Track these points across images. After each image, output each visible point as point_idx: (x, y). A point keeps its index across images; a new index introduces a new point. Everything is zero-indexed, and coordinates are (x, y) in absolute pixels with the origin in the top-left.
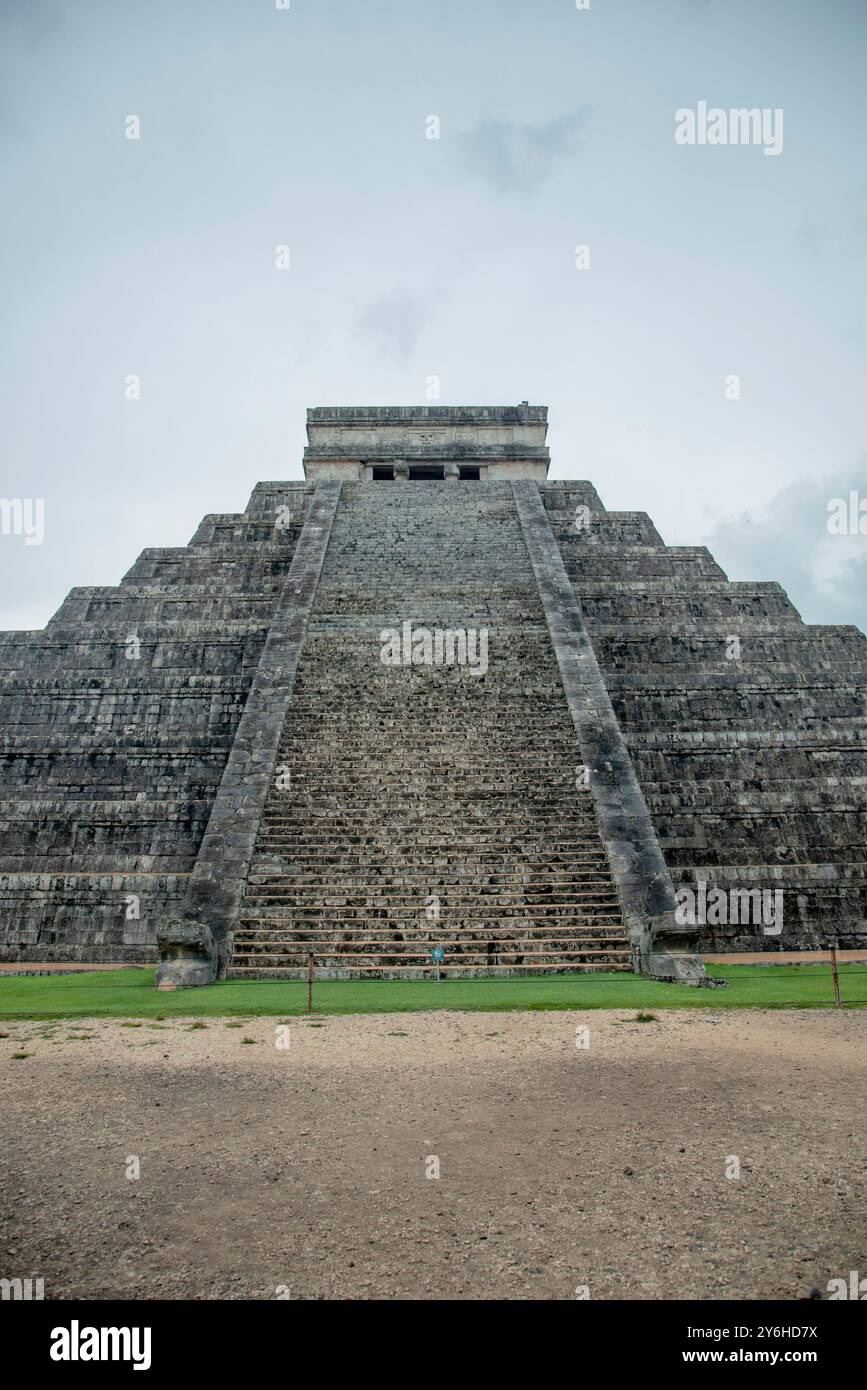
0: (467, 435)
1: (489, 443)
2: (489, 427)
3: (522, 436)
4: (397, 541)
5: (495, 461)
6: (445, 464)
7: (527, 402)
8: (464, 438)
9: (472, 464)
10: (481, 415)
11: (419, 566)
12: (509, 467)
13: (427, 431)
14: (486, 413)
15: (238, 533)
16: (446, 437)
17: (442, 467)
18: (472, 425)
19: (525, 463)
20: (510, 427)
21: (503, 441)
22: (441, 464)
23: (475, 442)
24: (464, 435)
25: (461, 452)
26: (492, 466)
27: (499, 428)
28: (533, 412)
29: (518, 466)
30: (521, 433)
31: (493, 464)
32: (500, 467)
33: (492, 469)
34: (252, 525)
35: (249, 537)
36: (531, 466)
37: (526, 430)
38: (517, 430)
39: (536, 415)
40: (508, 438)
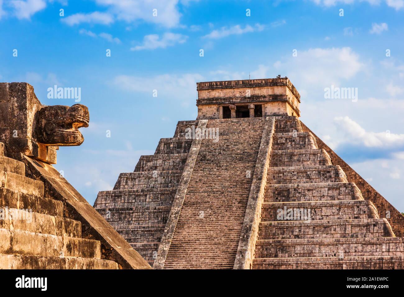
0: (258, 92)
1: (265, 94)
2: (265, 88)
4: (219, 154)
5: (267, 102)
6: (249, 104)
7: (280, 75)
8: (256, 93)
9: (259, 104)
10: (262, 82)
12: (272, 104)
13: (242, 90)
14: (264, 82)
15: (172, 146)
16: (249, 92)
17: (247, 106)
18: (259, 87)
19: (279, 102)
20: (273, 87)
21: (270, 93)
22: (247, 104)
23: (260, 94)
24: (256, 91)
25: (255, 99)
26: (266, 104)
27: (269, 87)
28: (282, 80)
29: (276, 104)
30: (277, 89)
31: (267, 103)
32: (269, 104)
33: (266, 105)
34: (176, 142)
35: (175, 147)
36: (280, 103)
37: (279, 88)
38: (276, 88)
39: (283, 82)
40: (272, 92)
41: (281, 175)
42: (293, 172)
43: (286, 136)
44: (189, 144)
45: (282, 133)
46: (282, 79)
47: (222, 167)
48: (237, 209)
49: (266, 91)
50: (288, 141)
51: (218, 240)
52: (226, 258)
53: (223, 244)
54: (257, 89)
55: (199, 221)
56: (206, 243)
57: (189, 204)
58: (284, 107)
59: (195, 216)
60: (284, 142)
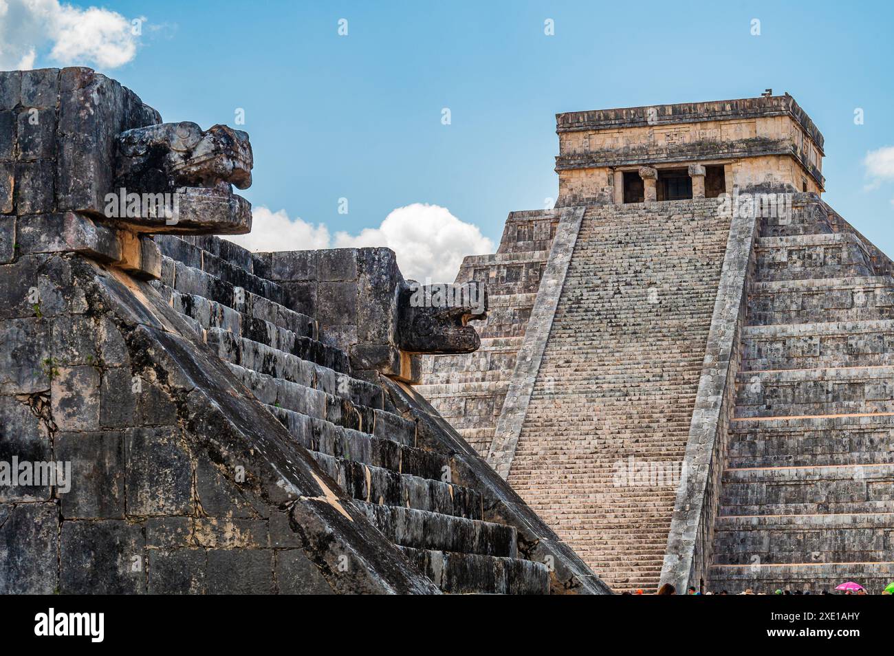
0: (711, 132)
1: (733, 138)
2: (732, 122)
3: (764, 130)
4: (615, 294)
5: (738, 159)
6: (690, 165)
7: (770, 90)
8: (708, 136)
9: (716, 163)
10: (723, 109)
11: (625, 325)
12: (751, 163)
13: (672, 130)
14: (728, 107)
15: (493, 274)
16: (690, 134)
17: (686, 169)
18: (716, 121)
19: (768, 158)
20: (753, 120)
21: (746, 136)
22: (686, 165)
23: (718, 139)
24: (708, 132)
26: (736, 164)
27: (742, 121)
28: (775, 103)
29: (761, 162)
30: (764, 125)
31: (737, 162)
32: (743, 164)
33: (735, 167)
34: (505, 265)
35: (502, 278)
36: (773, 161)
37: (768, 122)
38: (760, 123)
39: (778, 106)
40: (751, 132)
41: (779, 345)
42: (811, 338)
43: (789, 244)
44: (537, 270)
45: (778, 238)
46: (776, 98)
47: (624, 328)
48: (664, 436)
50: (795, 257)
51: (616, 517)
52: (637, 565)
53: (628, 527)
54: (710, 125)
55: (566, 468)
56: (586, 526)
57: (539, 424)
58: (781, 171)
59: (556, 453)
60: (784, 259)
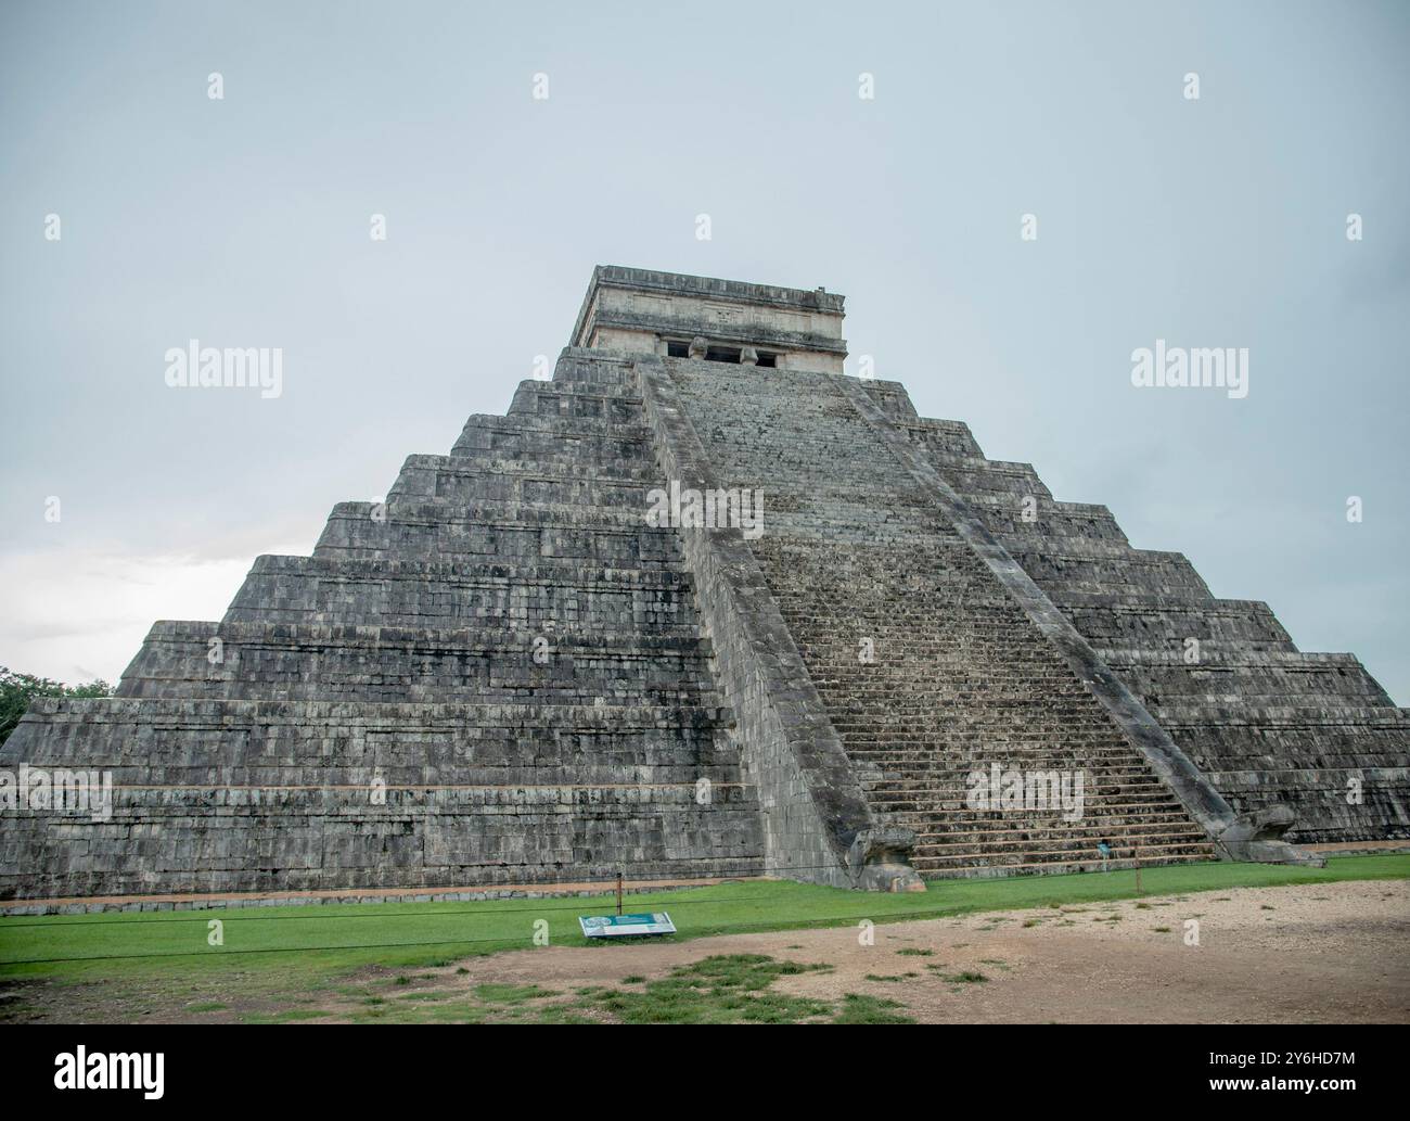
0: (766, 318)
1: (788, 328)
2: (788, 311)
3: (819, 325)
5: (793, 349)
6: (744, 347)
7: (824, 289)
8: (762, 320)
9: (769, 350)
10: (780, 297)
12: (806, 357)
13: (725, 308)
14: (784, 295)
15: (564, 405)
16: (745, 317)
17: (739, 350)
18: (771, 307)
19: (822, 354)
20: (808, 314)
21: (801, 329)
22: (739, 346)
23: (774, 327)
24: (762, 317)
25: (761, 336)
26: (788, 355)
27: (798, 313)
29: (816, 358)
30: (818, 322)
31: (790, 353)
32: (799, 356)
33: (790, 358)
37: (824, 318)
38: (814, 318)
39: (835, 303)
40: (805, 326)
49: (787, 323)
54: (765, 310)
